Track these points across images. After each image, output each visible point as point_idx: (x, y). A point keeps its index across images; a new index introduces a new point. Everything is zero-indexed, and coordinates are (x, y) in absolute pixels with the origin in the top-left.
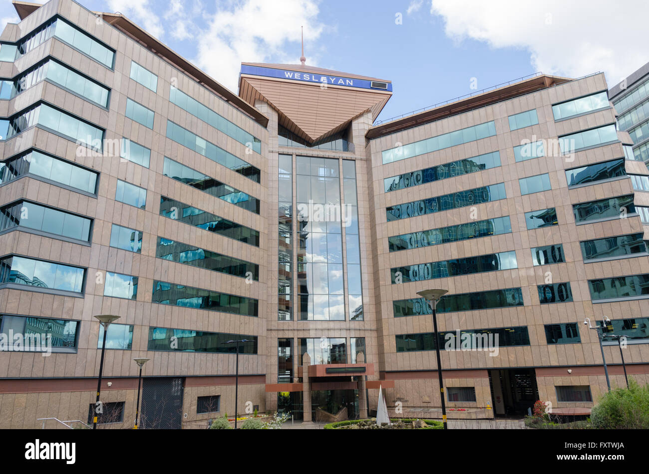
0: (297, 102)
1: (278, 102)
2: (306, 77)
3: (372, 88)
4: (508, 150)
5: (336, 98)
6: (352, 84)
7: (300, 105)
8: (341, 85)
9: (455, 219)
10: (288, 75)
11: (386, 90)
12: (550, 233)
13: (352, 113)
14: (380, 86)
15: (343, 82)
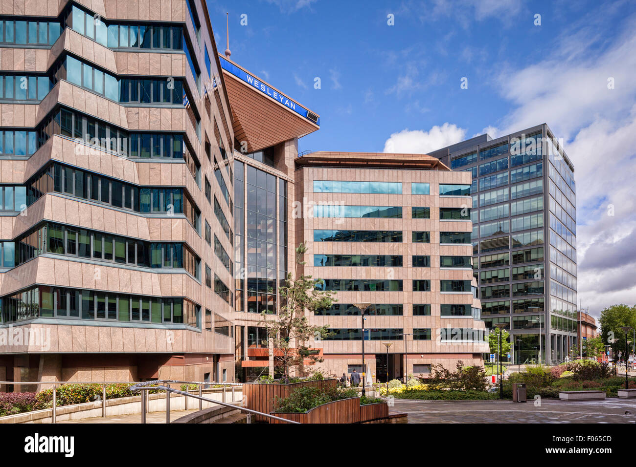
0: (251, 110)
1: (236, 104)
2: (263, 87)
3: (307, 118)
4: (408, 208)
5: (280, 117)
6: (294, 108)
7: (252, 113)
8: (287, 106)
9: (367, 250)
10: (249, 79)
11: (315, 123)
12: (425, 272)
13: (288, 135)
14: (313, 118)
15: (288, 104)
